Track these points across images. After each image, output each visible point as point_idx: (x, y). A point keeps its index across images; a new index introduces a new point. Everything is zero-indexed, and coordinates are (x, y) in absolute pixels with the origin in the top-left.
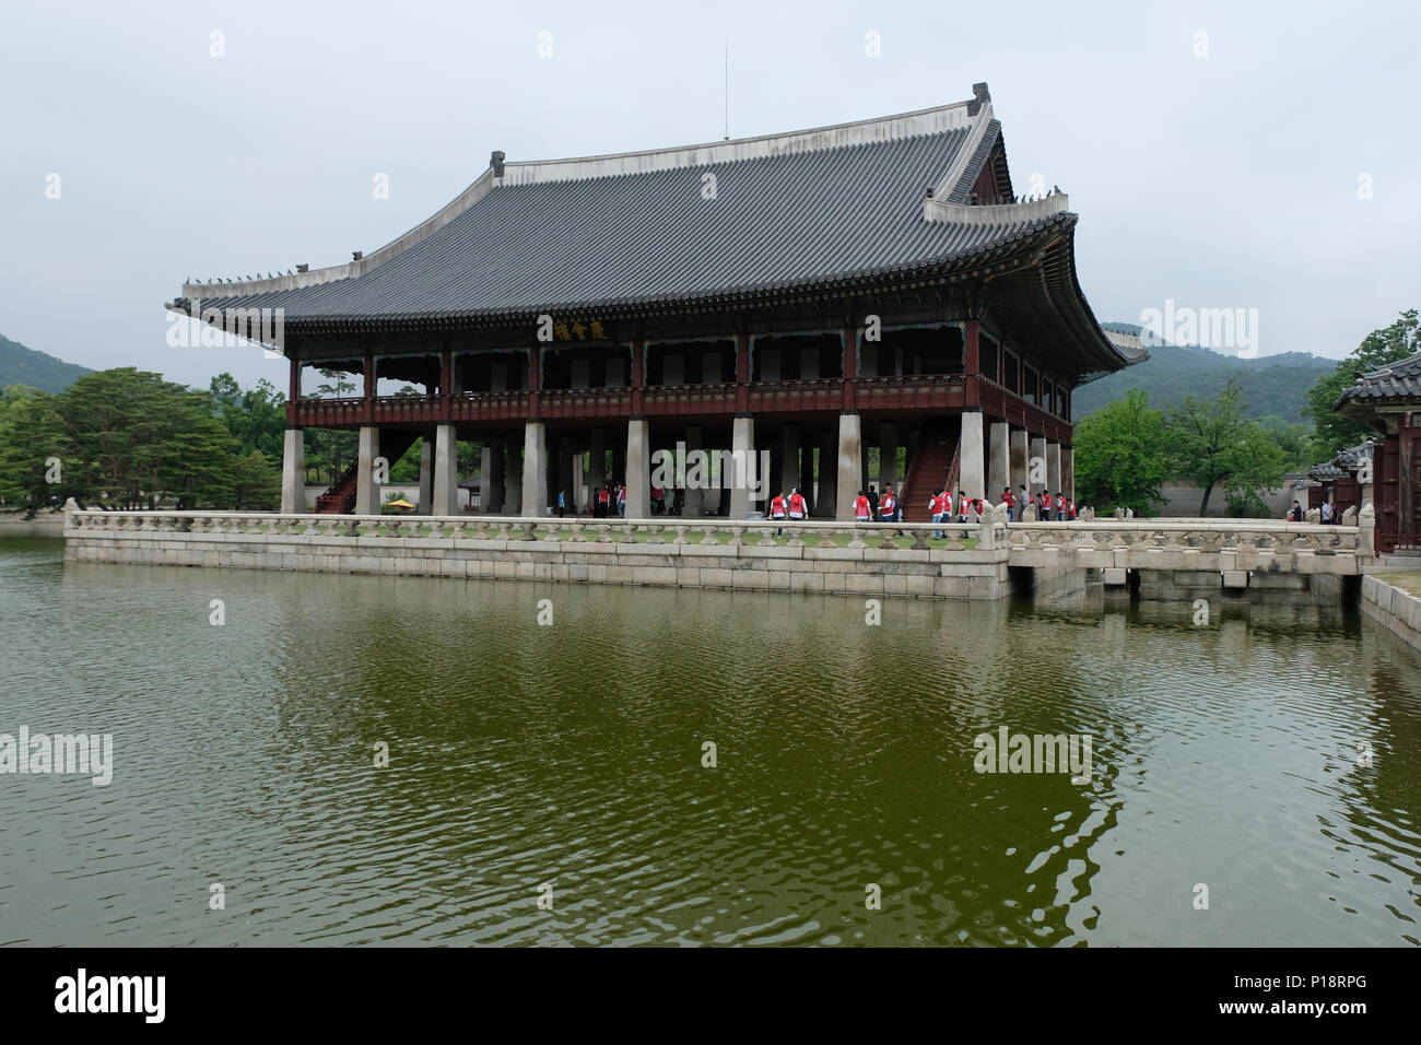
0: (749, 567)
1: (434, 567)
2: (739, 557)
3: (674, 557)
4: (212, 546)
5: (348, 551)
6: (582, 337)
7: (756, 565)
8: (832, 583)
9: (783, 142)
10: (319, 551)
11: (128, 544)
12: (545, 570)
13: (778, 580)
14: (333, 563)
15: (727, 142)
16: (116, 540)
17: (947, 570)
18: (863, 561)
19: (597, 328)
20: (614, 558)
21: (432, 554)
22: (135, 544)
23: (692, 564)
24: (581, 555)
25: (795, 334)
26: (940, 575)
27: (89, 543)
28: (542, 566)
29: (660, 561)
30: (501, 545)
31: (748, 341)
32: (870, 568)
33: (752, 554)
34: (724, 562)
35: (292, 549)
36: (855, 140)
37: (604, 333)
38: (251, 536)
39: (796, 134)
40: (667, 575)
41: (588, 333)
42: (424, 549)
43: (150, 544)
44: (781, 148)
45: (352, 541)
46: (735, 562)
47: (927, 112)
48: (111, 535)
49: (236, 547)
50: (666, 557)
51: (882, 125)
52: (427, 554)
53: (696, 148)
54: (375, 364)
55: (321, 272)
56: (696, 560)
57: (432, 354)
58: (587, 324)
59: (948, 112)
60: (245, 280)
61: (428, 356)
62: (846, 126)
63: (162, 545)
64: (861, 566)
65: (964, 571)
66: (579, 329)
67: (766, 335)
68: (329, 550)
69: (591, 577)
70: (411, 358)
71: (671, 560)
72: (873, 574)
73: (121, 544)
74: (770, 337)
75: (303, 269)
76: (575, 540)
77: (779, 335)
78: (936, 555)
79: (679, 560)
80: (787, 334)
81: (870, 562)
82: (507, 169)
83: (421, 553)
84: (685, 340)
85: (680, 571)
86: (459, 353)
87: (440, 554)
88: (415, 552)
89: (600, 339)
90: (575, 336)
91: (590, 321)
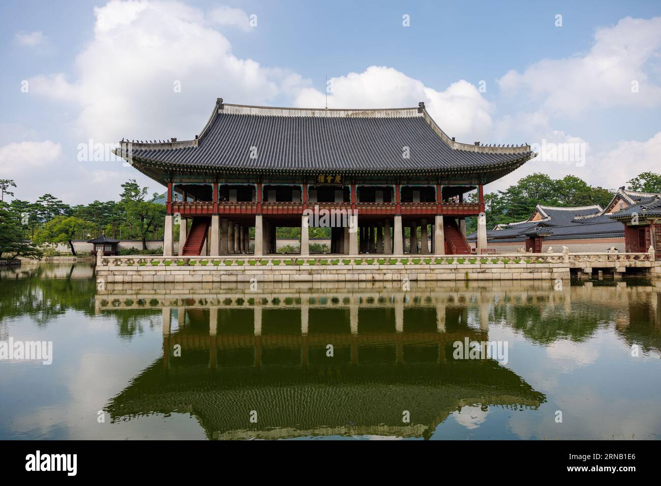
0: (484, 272)
1: (342, 277)
2: (480, 268)
3: (454, 269)
4: (208, 273)
5: (294, 272)
6: (329, 181)
7: (487, 271)
8: (516, 276)
9: (350, 113)
10: (277, 273)
11: (147, 273)
12: (398, 277)
13: (496, 276)
14: (286, 278)
15: (326, 110)
16: (138, 271)
17: (555, 270)
18: (527, 268)
19: (338, 178)
20: (428, 271)
21: (341, 272)
22: (154, 273)
23: (462, 272)
24: (414, 270)
25: (417, 186)
26: (552, 272)
27: (116, 273)
28: (396, 275)
29: (449, 271)
30: (377, 267)
31: (399, 187)
32: (529, 271)
33: (486, 267)
34: (474, 270)
35: (261, 272)
36: (378, 115)
37: (340, 181)
38: (234, 267)
39: (355, 110)
40: (452, 276)
41: (333, 181)
42: (337, 270)
43: (164, 273)
44: (350, 114)
45: (297, 267)
46: (479, 270)
47: (404, 109)
48: (135, 268)
49: (224, 272)
50: (451, 269)
51: (388, 111)
52: (338, 272)
53: (315, 110)
54: (219, 187)
55: (182, 143)
56: (463, 270)
57: (251, 184)
58: (335, 177)
59: (411, 110)
60: (149, 142)
61: (249, 185)
62: (375, 110)
63: (173, 273)
64: (526, 270)
65: (560, 270)
66: (329, 179)
67: (406, 185)
68: (282, 272)
69: (419, 279)
70: (240, 185)
71: (453, 270)
72: (531, 272)
73: (142, 273)
74: (408, 186)
75: (174, 140)
76: (410, 264)
77: (411, 186)
78: (551, 265)
79: (456, 271)
80: (415, 186)
81: (529, 268)
82: (226, 107)
83: (335, 272)
84: (374, 185)
85: (457, 275)
86: (266, 185)
87: (345, 272)
88: (331, 271)
89: (338, 183)
90: (326, 181)
91: (336, 175)
